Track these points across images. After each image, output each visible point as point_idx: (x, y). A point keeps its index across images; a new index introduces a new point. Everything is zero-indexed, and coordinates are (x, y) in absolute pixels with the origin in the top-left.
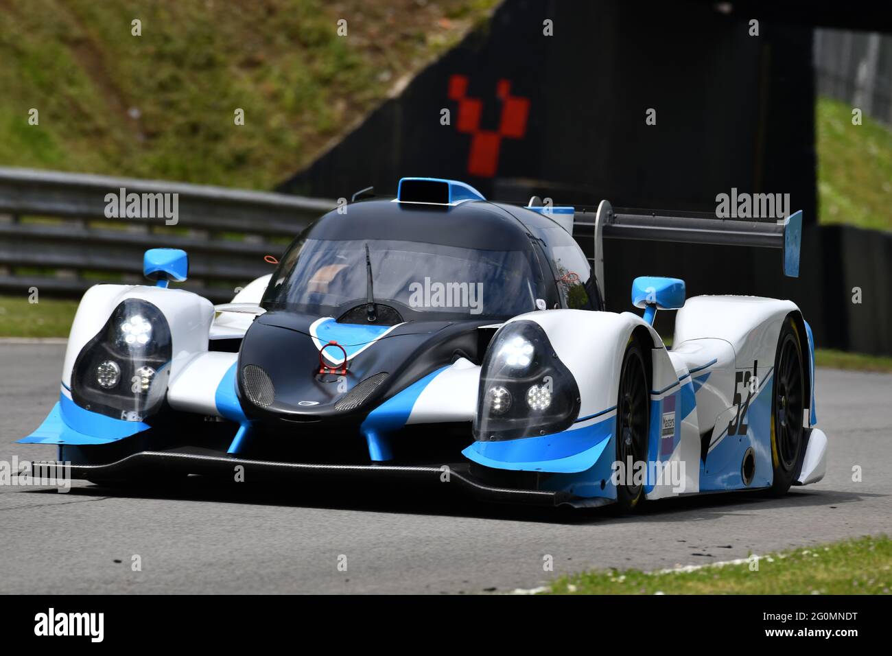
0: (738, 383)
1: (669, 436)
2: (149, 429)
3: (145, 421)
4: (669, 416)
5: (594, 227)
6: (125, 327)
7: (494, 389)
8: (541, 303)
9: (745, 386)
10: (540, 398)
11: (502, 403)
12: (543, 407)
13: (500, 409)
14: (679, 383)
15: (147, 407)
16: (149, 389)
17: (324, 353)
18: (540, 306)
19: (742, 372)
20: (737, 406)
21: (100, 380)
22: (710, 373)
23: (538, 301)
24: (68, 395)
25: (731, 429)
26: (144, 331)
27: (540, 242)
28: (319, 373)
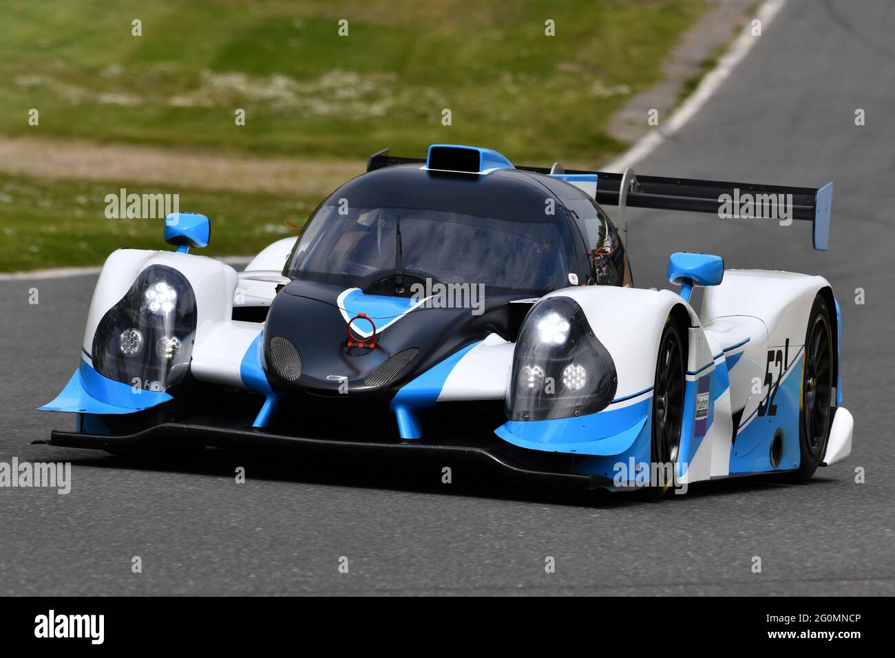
0: (770, 363)
1: (703, 418)
2: (173, 400)
3: (168, 391)
4: (704, 397)
5: (618, 195)
6: (150, 294)
7: (529, 367)
8: (573, 278)
9: (776, 365)
10: (576, 377)
11: (535, 382)
12: (578, 387)
13: (535, 387)
14: (713, 363)
15: (170, 377)
16: (172, 358)
17: (353, 326)
18: (572, 281)
19: (774, 351)
20: (768, 386)
21: (122, 348)
22: (743, 352)
23: (570, 275)
24: (90, 362)
25: (761, 410)
26: (170, 299)
27: (573, 214)
28: (347, 346)
